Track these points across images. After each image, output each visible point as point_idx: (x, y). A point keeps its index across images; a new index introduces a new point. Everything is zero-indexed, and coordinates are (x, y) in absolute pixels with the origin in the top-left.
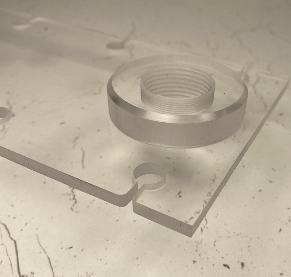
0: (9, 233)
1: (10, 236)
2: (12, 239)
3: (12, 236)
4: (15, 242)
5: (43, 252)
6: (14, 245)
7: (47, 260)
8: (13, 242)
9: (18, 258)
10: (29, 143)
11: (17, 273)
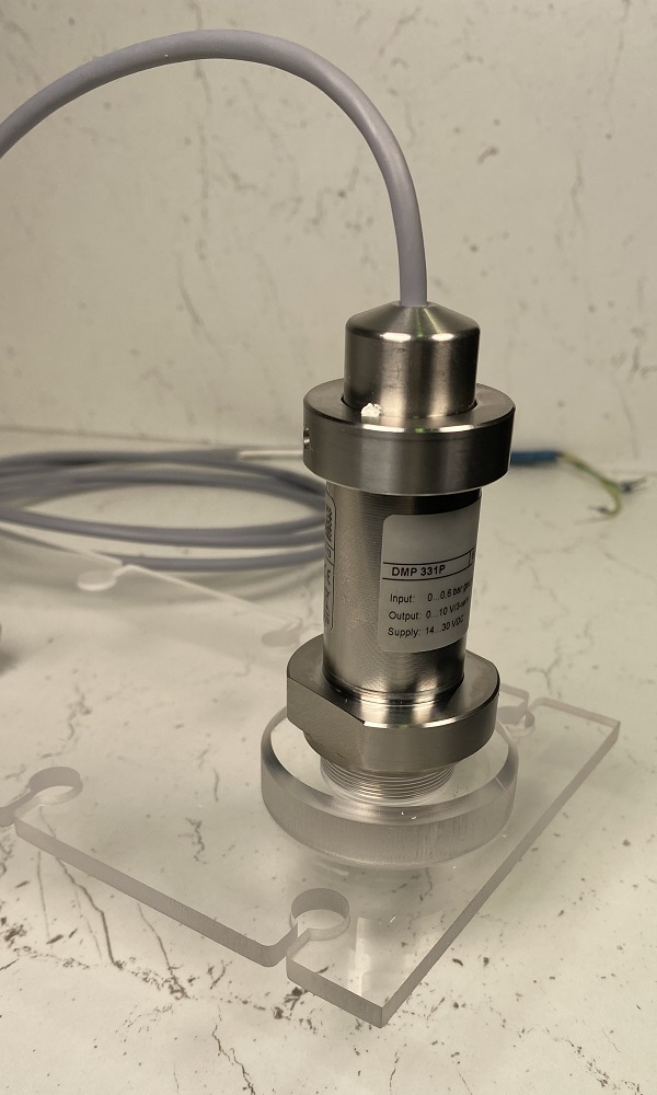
0: (91, 900)
1: (93, 905)
2: (97, 909)
3: (98, 905)
4: (103, 914)
5: (148, 928)
6: (100, 919)
7: (157, 941)
8: (99, 914)
9: (107, 937)
10: (120, 758)
11: (108, 958)
